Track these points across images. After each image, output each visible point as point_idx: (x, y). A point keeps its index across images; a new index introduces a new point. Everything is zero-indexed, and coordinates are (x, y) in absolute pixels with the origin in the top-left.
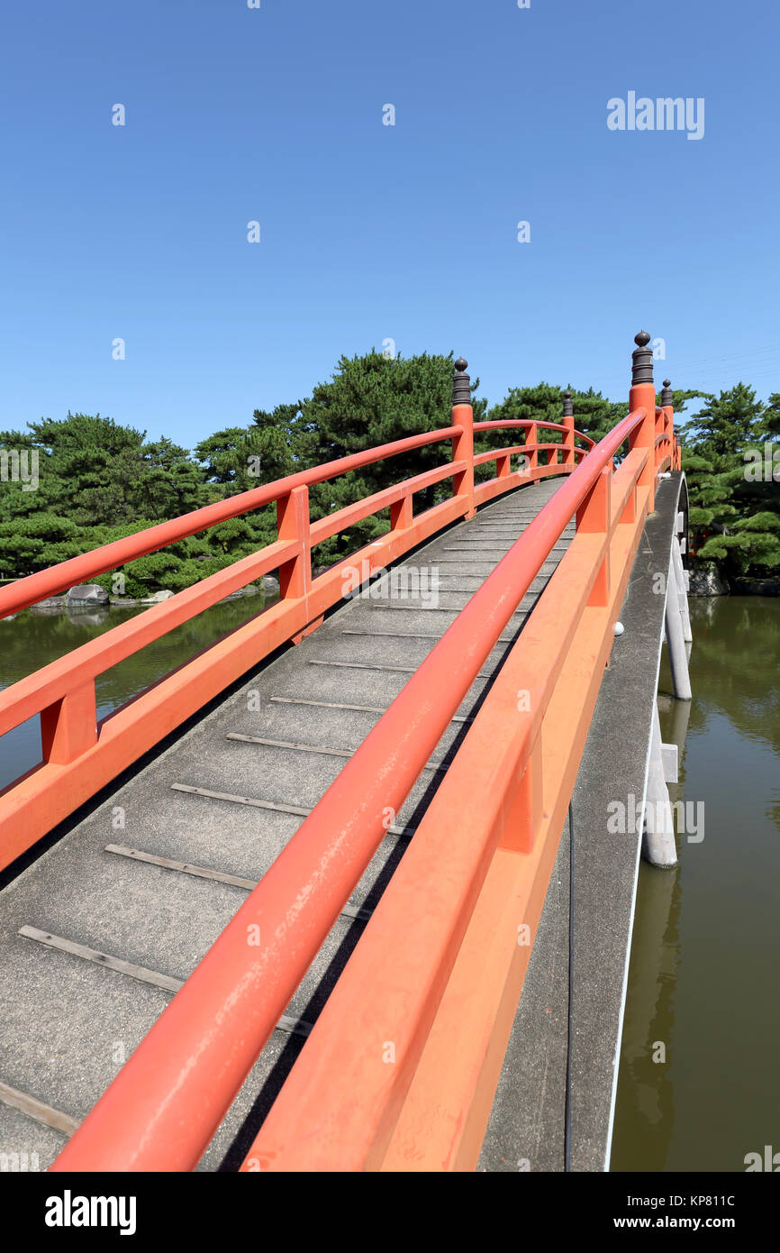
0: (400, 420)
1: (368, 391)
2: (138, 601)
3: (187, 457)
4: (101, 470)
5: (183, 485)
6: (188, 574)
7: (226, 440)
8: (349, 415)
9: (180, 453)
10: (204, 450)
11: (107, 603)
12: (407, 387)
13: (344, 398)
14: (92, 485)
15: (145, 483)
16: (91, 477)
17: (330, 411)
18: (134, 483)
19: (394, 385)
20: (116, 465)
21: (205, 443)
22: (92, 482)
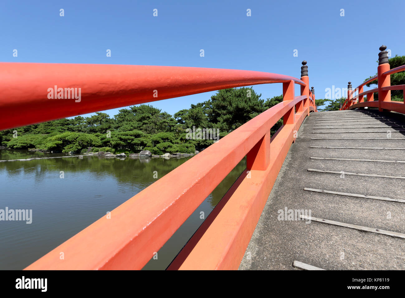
0: (238, 105)
1: (228, 97)
2: (160, 156)
3: (171, 117)
4: (149, 120)
5: (171, 124)
6: (174, 148)
7: (183, 112)
8: (222, 104)
9: (169, 116)
10: (177, 115)
11: (151, 156)
12: (240, 96)
13: (220, 99)
14: (146, 124)
15: (161, 123)
16: (146, 121)
17: (216, 103)
18: (158, 123)
19: (235, 95)
20: (153, 118)
21: (177, 113)
22: (146, 123)
